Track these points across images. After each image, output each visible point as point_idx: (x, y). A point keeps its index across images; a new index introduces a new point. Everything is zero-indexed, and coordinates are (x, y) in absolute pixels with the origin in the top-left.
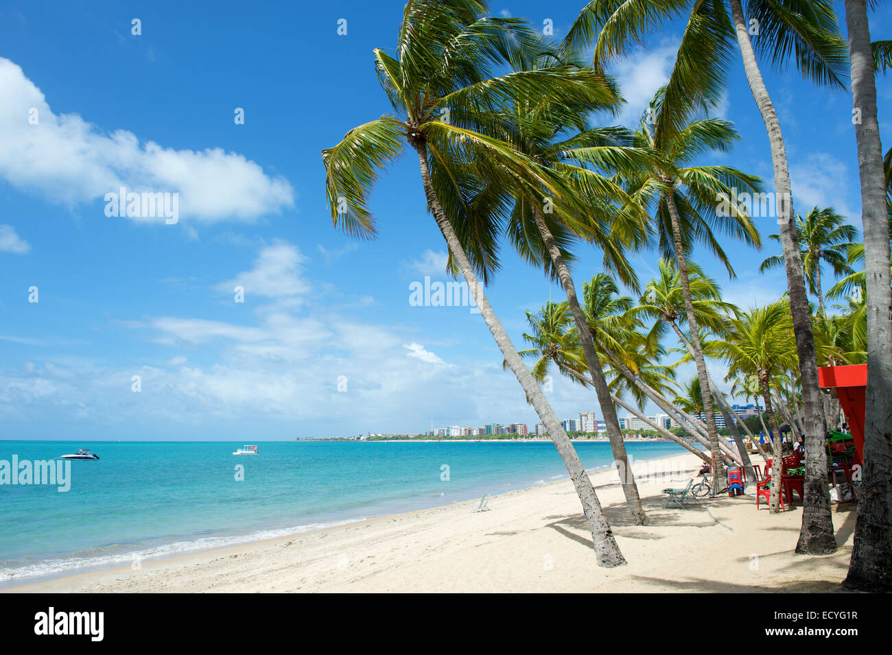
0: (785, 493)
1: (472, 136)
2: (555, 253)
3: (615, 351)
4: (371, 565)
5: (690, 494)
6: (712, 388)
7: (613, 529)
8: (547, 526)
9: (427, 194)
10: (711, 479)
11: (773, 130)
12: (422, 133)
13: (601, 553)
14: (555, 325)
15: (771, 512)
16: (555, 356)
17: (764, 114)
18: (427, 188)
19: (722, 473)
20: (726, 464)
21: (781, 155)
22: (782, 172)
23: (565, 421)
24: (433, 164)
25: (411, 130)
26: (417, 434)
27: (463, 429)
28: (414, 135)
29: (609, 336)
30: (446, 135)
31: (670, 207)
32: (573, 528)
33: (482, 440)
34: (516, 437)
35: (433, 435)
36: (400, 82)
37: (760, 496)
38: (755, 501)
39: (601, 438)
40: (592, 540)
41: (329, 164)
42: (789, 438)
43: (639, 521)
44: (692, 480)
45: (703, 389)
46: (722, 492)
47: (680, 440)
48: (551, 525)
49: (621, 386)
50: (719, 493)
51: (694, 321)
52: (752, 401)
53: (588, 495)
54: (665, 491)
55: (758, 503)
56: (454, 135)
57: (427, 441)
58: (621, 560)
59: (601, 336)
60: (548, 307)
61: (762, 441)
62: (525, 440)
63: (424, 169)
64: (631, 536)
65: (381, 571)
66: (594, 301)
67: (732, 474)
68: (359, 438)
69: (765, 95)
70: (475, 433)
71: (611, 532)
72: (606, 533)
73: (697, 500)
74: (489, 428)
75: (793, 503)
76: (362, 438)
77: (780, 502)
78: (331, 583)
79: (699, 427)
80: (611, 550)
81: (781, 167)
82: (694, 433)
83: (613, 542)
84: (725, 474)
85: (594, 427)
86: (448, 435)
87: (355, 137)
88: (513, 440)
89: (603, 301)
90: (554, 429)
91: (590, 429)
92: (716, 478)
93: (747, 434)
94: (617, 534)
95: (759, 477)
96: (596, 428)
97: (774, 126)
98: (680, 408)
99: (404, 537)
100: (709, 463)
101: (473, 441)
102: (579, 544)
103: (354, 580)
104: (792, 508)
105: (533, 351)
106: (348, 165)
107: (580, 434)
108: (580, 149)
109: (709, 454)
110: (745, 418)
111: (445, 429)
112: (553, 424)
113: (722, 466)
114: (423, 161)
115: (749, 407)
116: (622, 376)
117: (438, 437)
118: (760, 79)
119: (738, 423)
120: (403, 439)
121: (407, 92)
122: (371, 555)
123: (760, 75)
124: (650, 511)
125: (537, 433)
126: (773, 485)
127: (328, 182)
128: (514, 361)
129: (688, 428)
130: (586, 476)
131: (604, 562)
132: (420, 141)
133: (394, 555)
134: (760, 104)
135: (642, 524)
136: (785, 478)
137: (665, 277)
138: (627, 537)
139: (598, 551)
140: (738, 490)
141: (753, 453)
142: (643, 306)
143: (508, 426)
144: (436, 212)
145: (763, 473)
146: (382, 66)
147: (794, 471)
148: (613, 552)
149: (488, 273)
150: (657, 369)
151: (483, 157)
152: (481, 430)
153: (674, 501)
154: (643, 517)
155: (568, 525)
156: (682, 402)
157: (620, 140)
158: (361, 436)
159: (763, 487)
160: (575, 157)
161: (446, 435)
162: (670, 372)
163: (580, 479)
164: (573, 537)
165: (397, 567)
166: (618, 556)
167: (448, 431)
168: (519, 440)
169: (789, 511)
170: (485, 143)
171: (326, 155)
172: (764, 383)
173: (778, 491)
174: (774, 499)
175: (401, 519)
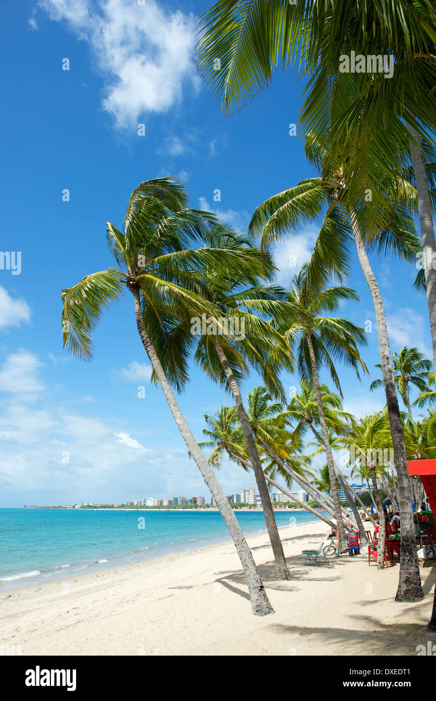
0: (388, 552)
1: (173, 287)
2: (229, 372)
3: (269, 443)
4: (75, 615)
5: (321, 554)
6: (337, 473)
7: (265, 584)
8: (215, 581)
9: (138, 325)
10: (336, 541)
11: (376, 297)
12: (137, 282)
13: (256, 604)
14: (227, 423)
15: (378, 568)
16: (226, 447)
17: (371, 286)
18: (139, 321)
19: (344, 538)
20: (348, 529)
21: (381, 314)
22: (382, 326)
23: (233, 495)
24: (145, 304)
25: (129, 279)
26: (120, 504)
27: (157, 500)
28: (131, 283)
29: (266, 433)
30: (154, 285)
31: (309, 343)
32: (235, 582)
33: (171, 510)
34: (196, 508)
35: (133, 505)
36: (124, 246)
37: (371, 556)
38: (368, 559)
39: (259, 508)
40: (249, 593)
41: (66, 301)
42: (391, 509)
43: (284, 576)
44: (323, 544)
45: (331, 474)
46: (344, 552)
47: (315, 511)
48: (219, 581)
49: (274, 470)
50: (342, 553)
51: (325, 424)
52: (365, 481)
53: (247, 558)
54: (304, 552)
55: (370, 561)
56: (160, 285)
57: (128, 510)
58: (270, 610)
59: (260, 433)
60: (222, 410)
61: (372, 511)
62: (202, 510)
63: (137, 307)
64: (278, 588)
65: (82, 621)
66: (255, 406)
67: (351, 538)
68: (74, 507)
69: (371, 273)
70: (165, 503)
71: (263, 587)
72: (259, 588)
73: (327, 559)
74: (176, 499)
75: (394, 561)
76: (77, 507)
77: (385, 560)
78: (41, 632)
79: (329, 501)
80: (263, 602)
81: (381, 322)
82: (325, 506)
83: (265, 595)
84: (346, 537)
85: (254, 499)
86: (145, 505)
87: (87, 282)
88: (194, 510)
89: (262, 407)
90: (223, 505)
91: (251, 502)
92: (340, 541)
93: (361, 506)
94: (268, 587)
95: (370, 540)
96: (256, 500)
97: (376, 294)
98: (315, 487)
99: (103, 591)
100: (335, 529)
101: (164, 510)
102: (239, 596)
103: (59, 629)
104: (393, 565)
105: (211, 443)
106: (80, 302)
107: (244, 505)
108: (248, 301)
109: (335, 521)
110: (360, 494)
111: (143, 500)
112: (223, 502)
113: (344, 532)
114: (137, 301)
115: (363, 486)
116: (274, 462)
117: (136, 507)
118: (368, 263)
119: (355, 498)
120: (109, 508)
121: (129, 252)
122: (75, 607)
123: (367, 260)
124: (292, 568)
125: (212, 504)
126: (379, 547)
127: (63, 313)
128: (196, 450)
129: (320, 502)
130: (246, 542)
131: (257, 611)
132: (135, 287)
133: (95, 607)
134: (368, 279)
135: (287, 579)
136: (388, 542)
137: (305, 391)
138: (276, 589)
139: (253, 603)
140: (355, 550)
141: (366, 521)
142: (290, 412)
143: (191, 499)
144: (144, 339)
145: (373, 537)
146: (112, 233)
147: (393, 536)
148: (265, 603)
149: (180, 385)
150: (299, 457)
151: (180, 303)
152: (170, 502)
153: (310, 560)
154: (287, 573)
155: (230, 580)
156: (317, 483)
157: (276, 295)
158: (76, 505)
159: (373, 548)
160: (244, 305)
161: (143, 505)
162: (308, 460)
163: (241, 544)
164: (235, 590)
165: (96, 617)
166: (268, 606)
167: (145, 501)
168: (198, 510)
169: (391, 566)
170: (182, 293)
171: (64, 294)
172: (372, 471)
173: (383, 551)
174: (380, 558)
175: (103, 575)
